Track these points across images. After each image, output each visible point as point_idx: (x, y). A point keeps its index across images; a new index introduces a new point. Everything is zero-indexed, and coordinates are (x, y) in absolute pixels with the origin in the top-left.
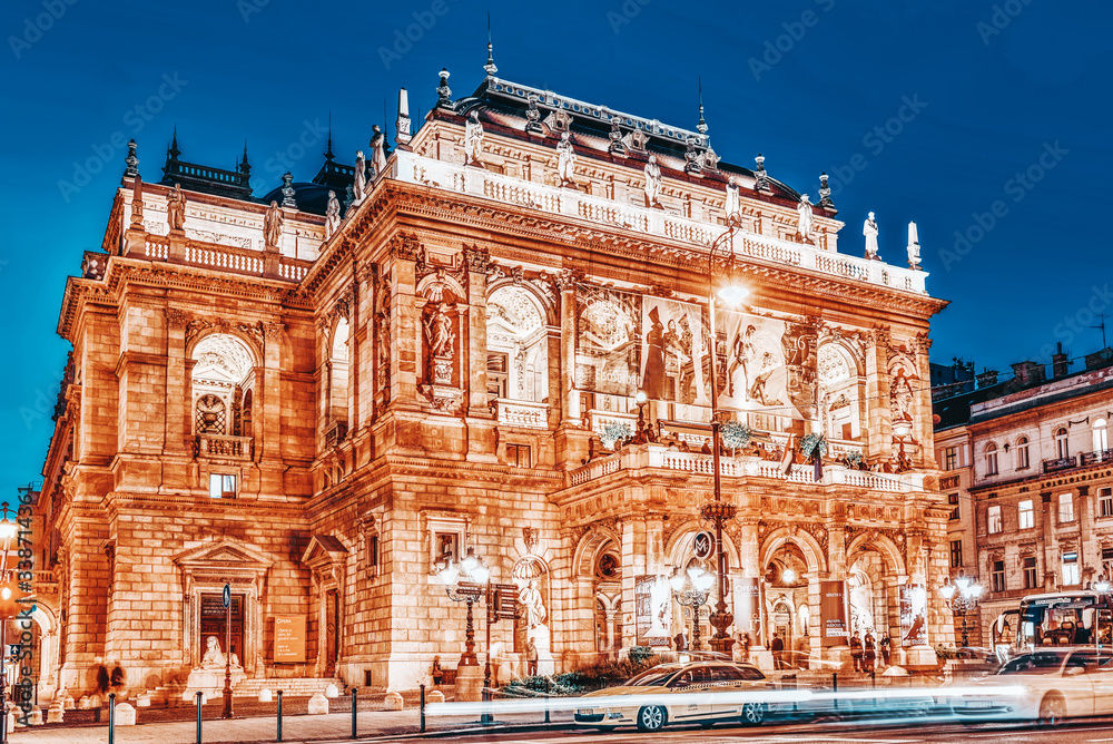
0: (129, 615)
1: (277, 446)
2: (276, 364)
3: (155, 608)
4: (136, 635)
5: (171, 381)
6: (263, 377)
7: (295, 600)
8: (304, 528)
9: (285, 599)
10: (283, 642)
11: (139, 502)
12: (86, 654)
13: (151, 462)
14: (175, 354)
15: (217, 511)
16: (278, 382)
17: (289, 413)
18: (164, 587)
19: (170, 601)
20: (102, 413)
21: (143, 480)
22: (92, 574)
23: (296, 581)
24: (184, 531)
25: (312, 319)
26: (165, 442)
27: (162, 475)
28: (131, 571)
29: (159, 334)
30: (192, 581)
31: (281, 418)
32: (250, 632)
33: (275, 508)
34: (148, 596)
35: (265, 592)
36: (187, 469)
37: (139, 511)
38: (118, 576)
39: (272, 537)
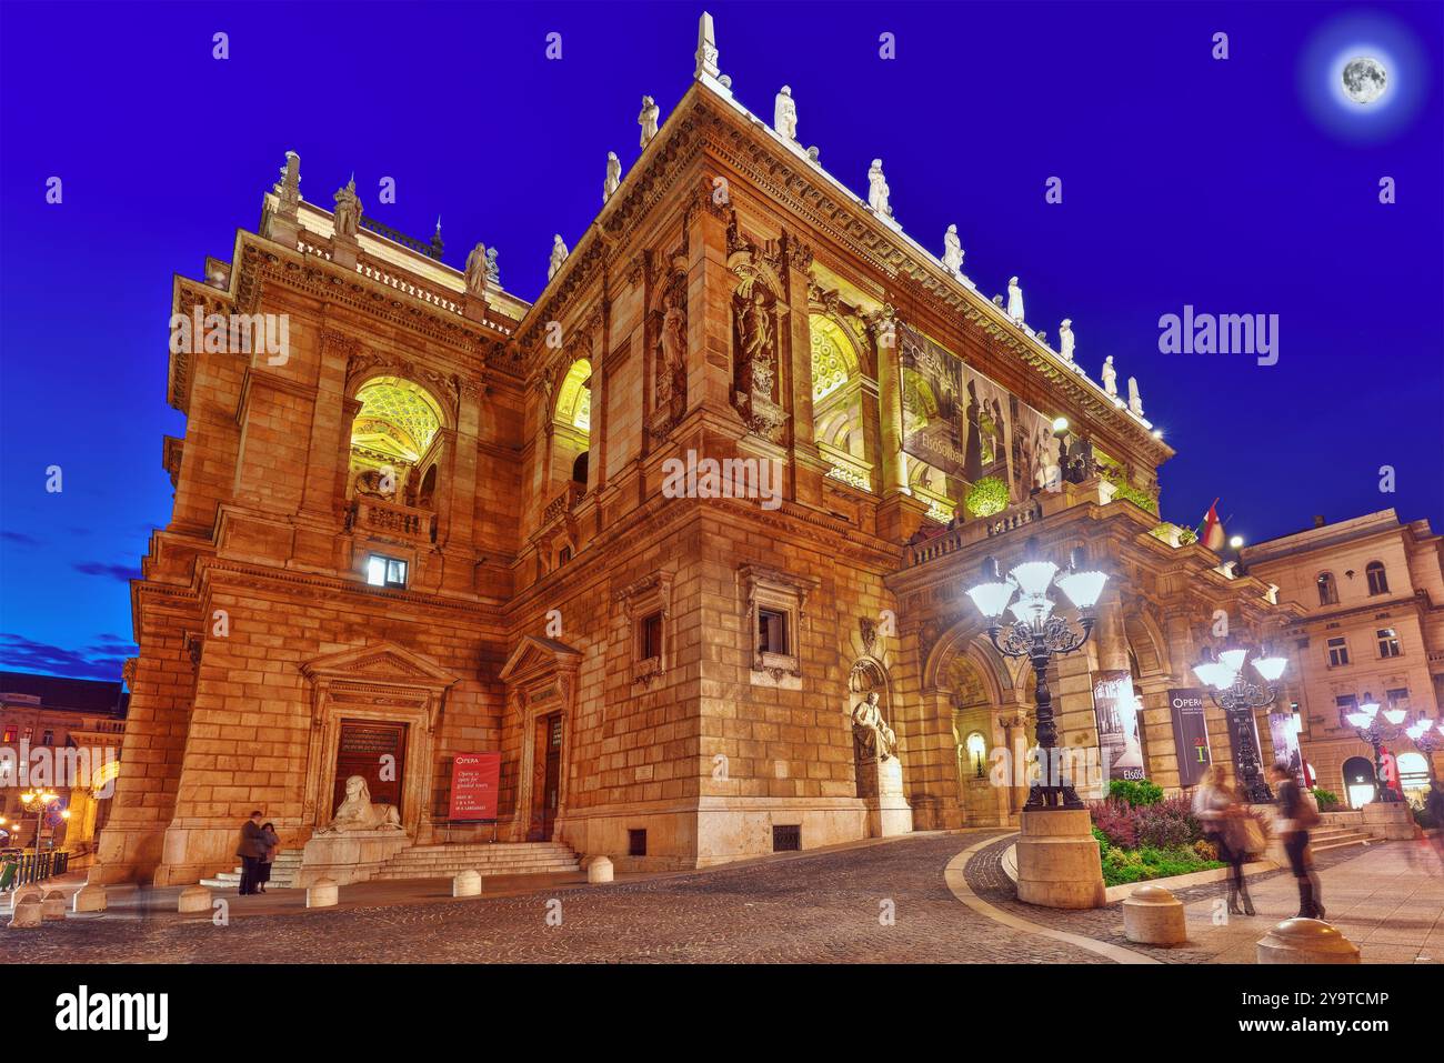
0: (215, 747)
1: (468, 531)
2: (475, 431)
3: (262, 737)
4: (225, 778)
5: (320, 420)
6: (454, 444)
7: (481, 734)
8: (499, 639)
9: (467, 732)
10: (465, 791)
11: (252, 577)
12: (141, 810)
13: (277, 524)
14: (329, 389)
15: (376, 605)
16: (474, 453)
17: (486, 494)
18: (281, 707)
19: (289, 729)
20: (208, 468)
21: (261, 548)
22: (165, 690)
23: (485, 709)
24: (321, 628)
25: (522, 389)
26: (302, 502)
27: (294, 545)
28: (225, 679)
29: (307, 357)
30: (327, 700)
31: (476, 499)
32: (414, 777)
33: (460, 609)
34: (253, 720)
35: (440, 721)
36: (335, 542)
37: (250, 592)
38: (202, 686)
39: (454, 648)
